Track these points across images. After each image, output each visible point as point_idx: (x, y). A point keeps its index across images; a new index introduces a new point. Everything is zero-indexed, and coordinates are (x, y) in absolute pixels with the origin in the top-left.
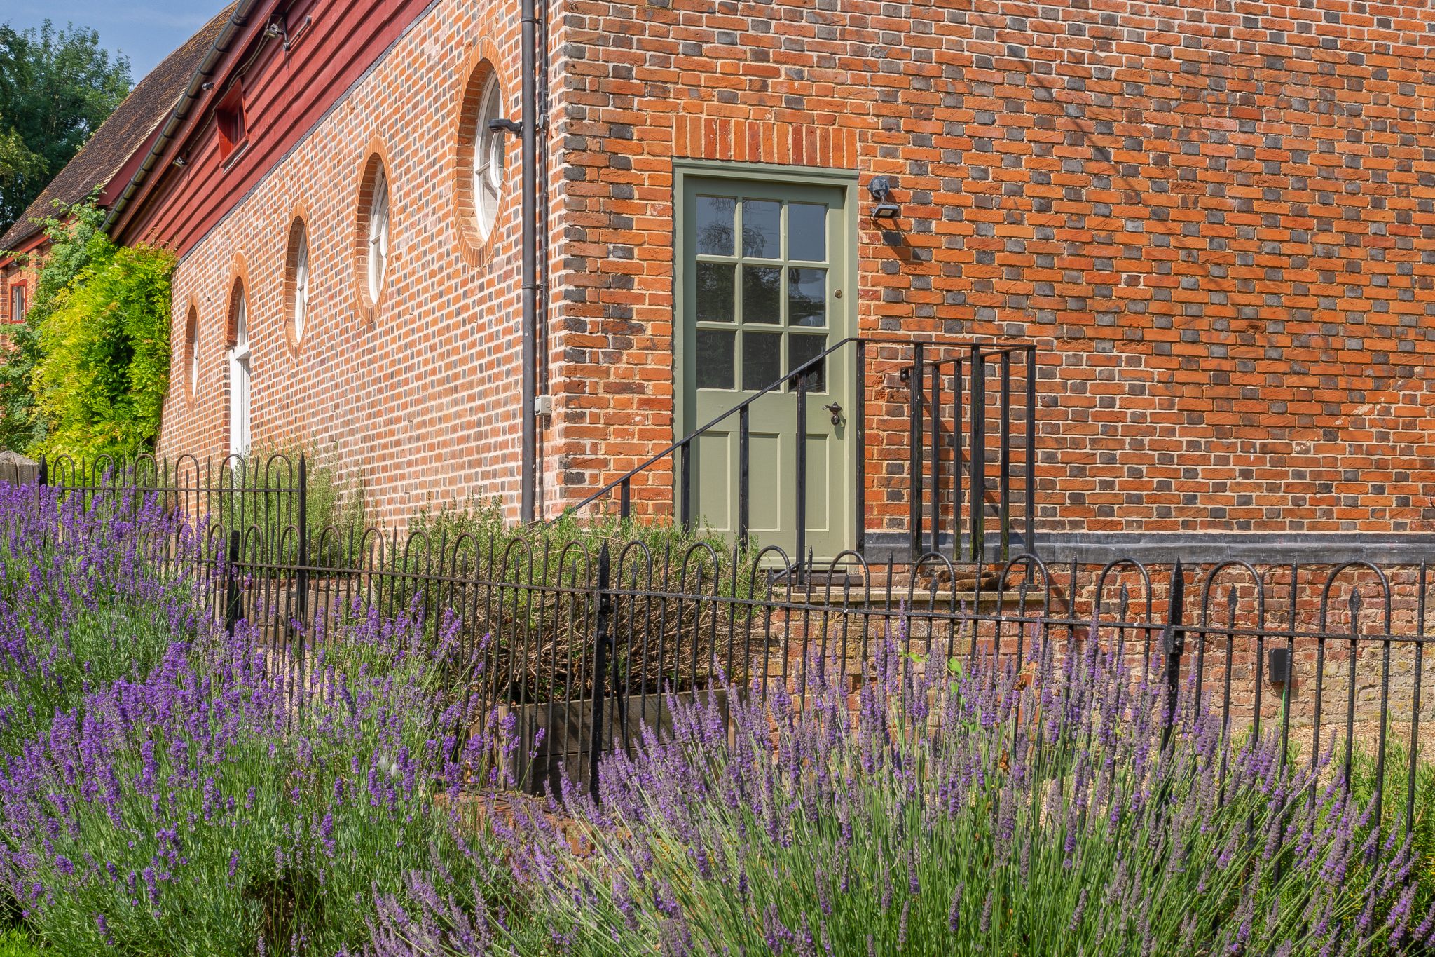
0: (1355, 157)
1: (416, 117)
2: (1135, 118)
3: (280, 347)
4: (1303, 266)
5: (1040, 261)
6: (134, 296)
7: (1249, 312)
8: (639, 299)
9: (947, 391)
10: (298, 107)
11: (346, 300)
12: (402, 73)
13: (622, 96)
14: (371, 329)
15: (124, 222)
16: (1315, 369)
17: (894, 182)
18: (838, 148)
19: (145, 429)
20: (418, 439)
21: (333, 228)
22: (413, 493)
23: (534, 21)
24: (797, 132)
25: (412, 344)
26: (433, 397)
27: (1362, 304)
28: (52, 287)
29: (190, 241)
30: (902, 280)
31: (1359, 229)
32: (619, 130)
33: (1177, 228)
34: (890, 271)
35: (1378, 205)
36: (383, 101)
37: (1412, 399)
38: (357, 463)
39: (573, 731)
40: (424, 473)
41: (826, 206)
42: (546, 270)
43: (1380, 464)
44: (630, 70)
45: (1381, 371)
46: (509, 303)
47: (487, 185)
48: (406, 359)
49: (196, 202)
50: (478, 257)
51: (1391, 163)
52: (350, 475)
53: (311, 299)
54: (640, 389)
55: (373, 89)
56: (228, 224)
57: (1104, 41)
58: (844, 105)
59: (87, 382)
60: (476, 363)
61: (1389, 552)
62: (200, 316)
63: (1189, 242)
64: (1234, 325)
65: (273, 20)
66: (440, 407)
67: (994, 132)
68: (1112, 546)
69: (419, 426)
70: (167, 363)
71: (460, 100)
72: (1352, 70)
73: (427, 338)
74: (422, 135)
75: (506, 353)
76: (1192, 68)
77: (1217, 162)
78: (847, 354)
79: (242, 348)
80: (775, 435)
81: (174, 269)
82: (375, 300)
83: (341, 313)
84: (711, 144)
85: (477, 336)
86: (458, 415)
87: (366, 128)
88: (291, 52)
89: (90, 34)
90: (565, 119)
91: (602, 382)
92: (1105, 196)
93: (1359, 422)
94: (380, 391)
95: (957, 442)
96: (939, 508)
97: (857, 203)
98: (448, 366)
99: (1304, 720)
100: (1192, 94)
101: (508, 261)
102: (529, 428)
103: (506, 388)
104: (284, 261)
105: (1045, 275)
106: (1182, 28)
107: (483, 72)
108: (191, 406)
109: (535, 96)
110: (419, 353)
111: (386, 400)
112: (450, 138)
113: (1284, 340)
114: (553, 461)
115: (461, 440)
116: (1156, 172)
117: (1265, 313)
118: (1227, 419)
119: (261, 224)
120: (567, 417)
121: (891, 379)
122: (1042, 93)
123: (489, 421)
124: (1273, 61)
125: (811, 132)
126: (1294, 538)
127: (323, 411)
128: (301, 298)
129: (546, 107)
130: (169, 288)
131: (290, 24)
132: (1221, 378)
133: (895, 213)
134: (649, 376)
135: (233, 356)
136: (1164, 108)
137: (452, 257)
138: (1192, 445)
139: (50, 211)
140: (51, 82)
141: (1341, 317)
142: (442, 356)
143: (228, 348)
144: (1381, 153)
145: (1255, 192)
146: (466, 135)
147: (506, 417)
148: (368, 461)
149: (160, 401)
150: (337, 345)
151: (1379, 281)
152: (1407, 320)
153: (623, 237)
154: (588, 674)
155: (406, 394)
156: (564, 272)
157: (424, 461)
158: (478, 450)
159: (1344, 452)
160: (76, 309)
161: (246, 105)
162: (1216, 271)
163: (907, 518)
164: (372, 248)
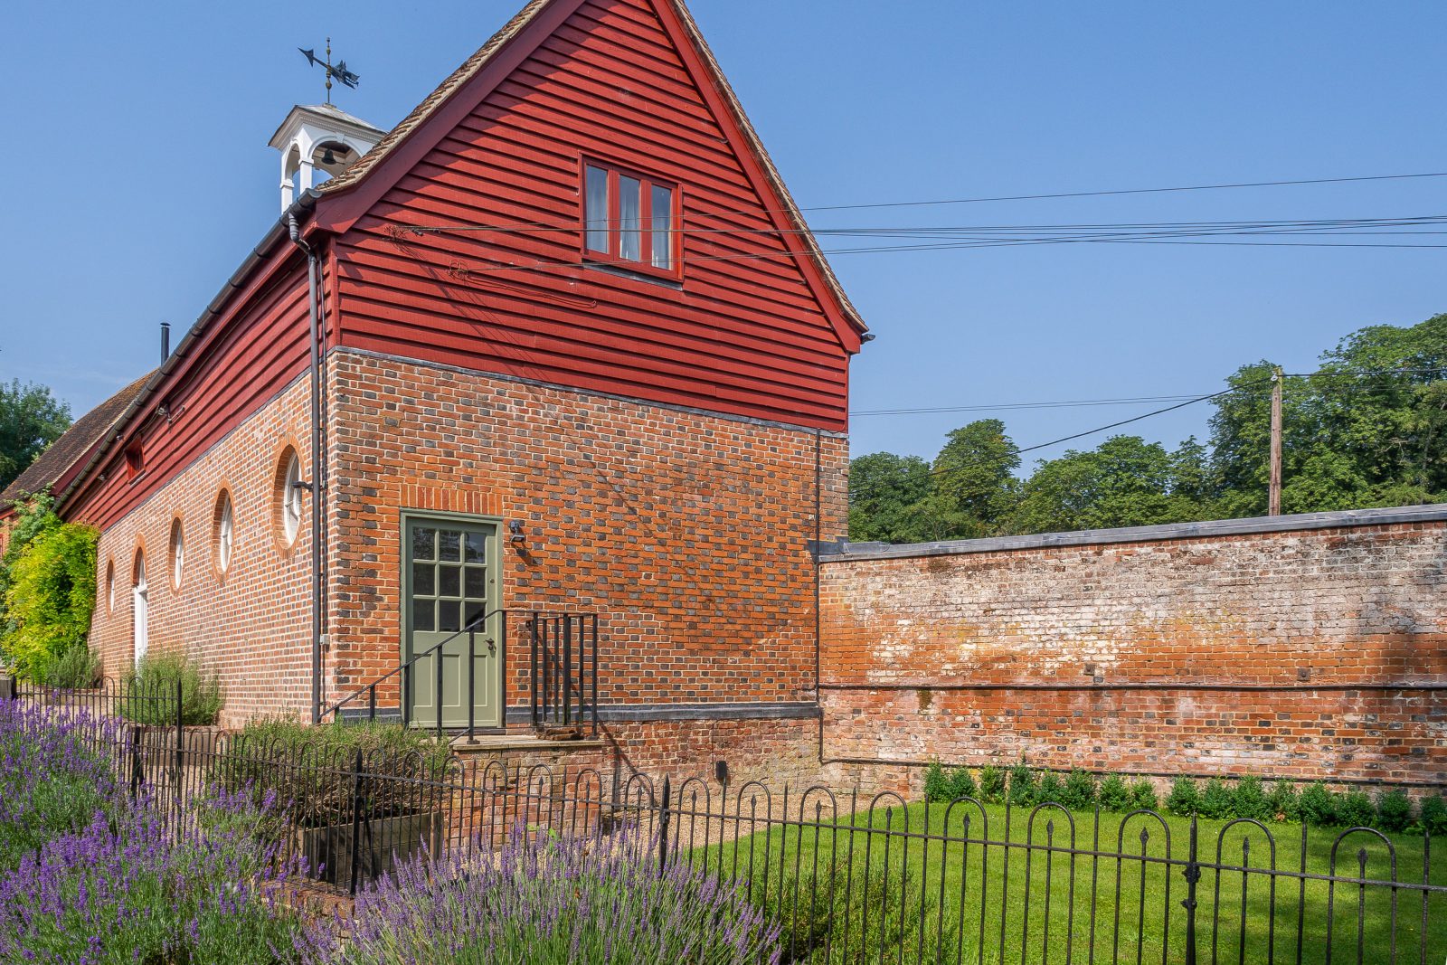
0: (759, 516)
1: (249, 471)
2: (649, 493)
3: (166, 590)
4: (733, 569)
5: (600, 566)
6: (73, 552)
7: (707, 592)
8: (381, 583)
9: (551, 632)
10: (177, 455)
11: (206, 568)
12: (241, 445)
13: (370, 473)
14: (222, 586)
15: (67, 508)
16: (739, 621)
17: (522, 523)
18: (492, 504)
19: (80, 629)
20: (251, 650)
21: (198, 527)
22: (248, 679)
23: (319, 429)
24: (469, 496)
25: (247, 597)
26: (259, 628)
27: (764, 589)
28: (20, 542)
29: (109, 523)
30: (527, 575)
31: (761, 552)
32: (369, 491)
33: (671, 549)
34: (520, 568)
35: (770, 539)
36: (229, 459)
37: (787, 636)
38: (214, 660)
39: (342, 841)
40: (254, 669)
41: (486, 535)
42: (326, 566)
43: (771, 668)
44: (375, 459)
45: (771, 622)
46: (305, 581)
47: (292, 513)
48: (243, 605)
49: (113, 501)
50: (287, 554)
51: (776, 519)
52: (209, 666)
53: (185, 565)
54: (381, 632)
55: (223, 452)
56: (132, 516)
57: (633, 453)
58: (495, 482)
59: (43, 600)
60: (285, 612)
61: (775, 711)
62: (115, 567)
63: (677, 556)
64: (699, 599)
65: (161, 405)
66: (264, 634)
67: (576, 498)
68: (637, 712)
69: (251, 643)
70: (95, 591)
71: (276, 466)
72: (758, 472)
73: (256, 594)
74: (253, 482)
75: (303, 608)
76: (678, 469)
77: (691, 517)
78: (497, 618)
79: (142, 587)
80: (457, 656)
81: (98, 538)
82: (224, 569)
83: (204, 575)
84: (421, 500)
85: (286, 597)
86: (274, 639)
87: (219, 473)
88: (172, 425)
89: (44, 389)
90: (337, 485)
91: (359, 628)
92: (634, 533)
93: (760, 647)
94: (228, 621)
95: (557, 658)
96: (546, 693)
97: (502, 533)
98: (269, 612)
99: (734, 796)
100: (679, 482)
101: (304, 558)
102: (317, 651)
103: (303, 627)
104: (168, 542)
105: (603, 572)
106: (673, 448)
107: (288, 454)
108: (110, 617)
109: (320, 469)
110: (251, 603)
111: (231, 626)
112: (269, 486)
113: (724, 607)
114: (331, 670)
115: (277, 653)
116: (660, 521)
117: (715, 593)
118: (695, 646)
119: (154, 518)
120: (339, 647)
121: (521, 626)
122: (602, 479)
123: (293, 644)
124: (719, 466)
125: (477, 495)
126: (729, 705)
127: (192, 629)
128: (179, 563)
129: (326, 477)
130: (96, 548)
131: (172, 409)
132: (693, 626)
133: (523, 540)
134: (386, 624)
135: (136, 591)
136: (664, 488)
137: (271, 551)
138: (678, 660)
139: (17, 496)
140: (18, 415)
141: (752, 596)
142: (265, 606)
143: (133, 586)
144: (772, 514)
145: (710, 532)
146: (279, 484)
147: (304, 643)
148: (221, 659)
149: (90, 613)
150: (201, 592)
151: (771, 577)
152: (784, 597)
153: (370, 550)
154: (351, 808)
155: (244, 624)
156: (337, 568)
157: (254, 662)
158: (287, 660)
159: (753, 662)
160: (35, 558)
161: (144, 450)
162: (690, 572)
163: (529, 699)
164: (222, 540)
